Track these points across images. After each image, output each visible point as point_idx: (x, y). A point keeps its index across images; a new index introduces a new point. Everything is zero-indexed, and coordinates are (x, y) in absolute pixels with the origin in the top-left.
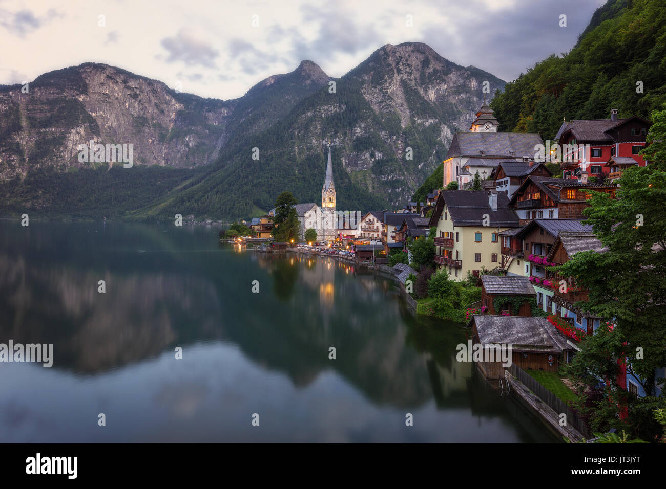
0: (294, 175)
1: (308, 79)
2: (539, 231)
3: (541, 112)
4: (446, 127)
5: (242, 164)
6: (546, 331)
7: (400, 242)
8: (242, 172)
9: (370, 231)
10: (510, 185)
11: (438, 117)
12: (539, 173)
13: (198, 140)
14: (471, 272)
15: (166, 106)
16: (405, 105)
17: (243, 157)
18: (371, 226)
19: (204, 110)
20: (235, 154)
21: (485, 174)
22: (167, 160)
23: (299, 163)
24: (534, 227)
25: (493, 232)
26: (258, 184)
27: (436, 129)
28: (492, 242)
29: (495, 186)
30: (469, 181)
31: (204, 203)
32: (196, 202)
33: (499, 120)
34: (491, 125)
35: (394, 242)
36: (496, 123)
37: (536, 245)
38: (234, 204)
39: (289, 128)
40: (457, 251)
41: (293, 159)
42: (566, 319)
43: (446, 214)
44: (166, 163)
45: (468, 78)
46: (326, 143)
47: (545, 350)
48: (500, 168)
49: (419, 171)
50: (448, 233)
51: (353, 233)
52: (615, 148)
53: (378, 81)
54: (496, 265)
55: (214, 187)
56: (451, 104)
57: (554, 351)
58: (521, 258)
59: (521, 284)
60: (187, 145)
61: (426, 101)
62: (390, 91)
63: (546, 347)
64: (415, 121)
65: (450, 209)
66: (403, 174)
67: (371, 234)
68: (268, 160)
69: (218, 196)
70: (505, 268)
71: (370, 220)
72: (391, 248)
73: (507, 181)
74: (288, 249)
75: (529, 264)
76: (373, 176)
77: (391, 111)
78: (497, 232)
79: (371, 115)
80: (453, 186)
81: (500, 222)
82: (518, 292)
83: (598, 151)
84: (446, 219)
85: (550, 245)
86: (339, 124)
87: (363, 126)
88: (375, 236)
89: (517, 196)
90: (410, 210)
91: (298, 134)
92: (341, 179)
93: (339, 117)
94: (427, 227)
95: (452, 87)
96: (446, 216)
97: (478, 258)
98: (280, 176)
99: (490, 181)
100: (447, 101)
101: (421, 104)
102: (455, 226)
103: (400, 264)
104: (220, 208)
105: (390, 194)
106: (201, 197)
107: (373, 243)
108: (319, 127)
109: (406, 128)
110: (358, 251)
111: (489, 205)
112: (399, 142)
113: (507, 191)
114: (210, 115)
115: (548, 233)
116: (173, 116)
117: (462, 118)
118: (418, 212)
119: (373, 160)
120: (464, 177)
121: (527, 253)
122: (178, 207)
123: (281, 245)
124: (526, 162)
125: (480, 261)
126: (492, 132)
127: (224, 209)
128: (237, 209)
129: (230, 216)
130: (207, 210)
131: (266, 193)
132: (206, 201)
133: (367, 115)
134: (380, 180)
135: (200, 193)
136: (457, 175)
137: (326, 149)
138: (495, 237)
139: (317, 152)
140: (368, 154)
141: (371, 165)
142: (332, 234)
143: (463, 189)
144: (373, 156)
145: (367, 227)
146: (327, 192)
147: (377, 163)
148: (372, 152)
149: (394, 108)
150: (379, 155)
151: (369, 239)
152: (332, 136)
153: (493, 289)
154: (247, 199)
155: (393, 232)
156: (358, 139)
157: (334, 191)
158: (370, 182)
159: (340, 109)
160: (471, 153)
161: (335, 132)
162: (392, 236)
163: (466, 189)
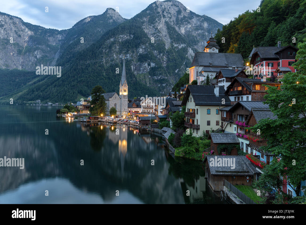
0: (103, 76)
1: (110, 19)
2: (241, 108)
3: (242, 42)
4: (191, 49)
5: (71, 69)
6: (245, 163)
7: (165, 115)
8: (71, 73)
9: (148, 109)
10: (226, 82)
11: (186, 43)
12: (241, 75)
13: (43, 54)
14: (205, 131)
15: (22, 32)
16: (168, 36)
17: (71, 65)
18: (149, 106)
19: (47, 36)
20: (67, 63)
21: (212, 76)
22: (23, 66)
23: (106, 68)
24: (239, 106)
25: (217, 108)
26: (81, 81)
27: (185, 50)
28: (216, 114)
29: (217, 82)
30: (203, 80)
32: (41, 92)
33: (219, 46)
34: (215, 48)
35: (162, 115)
36: (218, 47)
37: (240, 115)
38: (66, 93)
39: (100, 48)
40: (197, 120)
41: (102, 66)
42: (256, 156)
43: (191, 98)
44: (22, 68)
45: (202, 21)
46: (122, 57)
47: (245, 174)
48: (220, 73)
49: (176, 74)
50: (192, 109)
51: (138, 110)
52: (280, 63)
53: (152, 21)
54: (219, 127)
55: (54, 83)
56: (193, 36)
57: (249, 174)
58: (231, 123)
59: (232, 137)
60: (36, 57)
61: (179, 34)
62: (159, 28)
63: (245, 172)
64: (173, 45)
65: (193, 96)
66: (167, 76)
68: (87, 67)
69: (55, 88)
70: (224, 129)
72: (160, 118)
73: (224, 80)
74: (99, 120)
75: (236, 126)
76: (150, 77)
77: (159, 39)
78: (219, 109)
79: (148, 41)
80: (195, 82)
82: (230, 142)
83: (271, 64)
84: (191, 102)
85: (247, 116)
86: (129, 46)
87: (144, 47)
88: (151, 111)
89: (229, 88)
90: (171, 96)
91: (105, 51)
92: (131, 78)
93: (129, 42)
94: (180, 106)
95: (194, 27)
96: (191, 100)
97: (209, 123)
98: (94, 76)
99: (215, 80)
100: (191, 34)
101: (177, 36)
102: (196, 105)
103: (165, 128)
104: (57, 95)
105: (159, 87)
106: (45, 89)
107: (150, 115)
108: (118, 47)
109: (168, 49)
110: (142, 120)
111: (214, 94)
112: (165, 57)
113: (224, 86)
114: (51, 39)
115: (246, 109)
116: (27, 39)
117: (199, 44)
118: (176, 97)
119: (150, 67)
120: (201, 77)
121: (235, 120)
122: (30, 95)
123: (95, 118)
124: (234, 69)
125: (210, 125)
126: (216, 52)
127: (60, 96)
128: (68, 96)
129: (63, 100)
130: (49, 97)
131: (86, 86)
132: (48, 91)
133: (146, 41)
134: (153, 79)
135: (44, 86)
136: (197, 76)
137: (122, 61)
138: (218, 111)
139: (117, 62)
140: (147, 64)
141: (149, 70)
142: (126, 111)
143: (200, 85)
144: (149, 65)
145: (146, 106)
146: (122, 86)
147: (152, 69)
148: (149, 63)
149: (161, 37)
150: (153, 64)
151: (148, 113)
152: (125, 53)
153: (217, 140)
154: (74, 90)
155: (161, 109)
156: (141, 55)
157: (127, 85)
158: (148, 80)
159: (130, 37)
160: (205, 64)
161: (127, 51)
162: (161, 111)
163: (202, 84)
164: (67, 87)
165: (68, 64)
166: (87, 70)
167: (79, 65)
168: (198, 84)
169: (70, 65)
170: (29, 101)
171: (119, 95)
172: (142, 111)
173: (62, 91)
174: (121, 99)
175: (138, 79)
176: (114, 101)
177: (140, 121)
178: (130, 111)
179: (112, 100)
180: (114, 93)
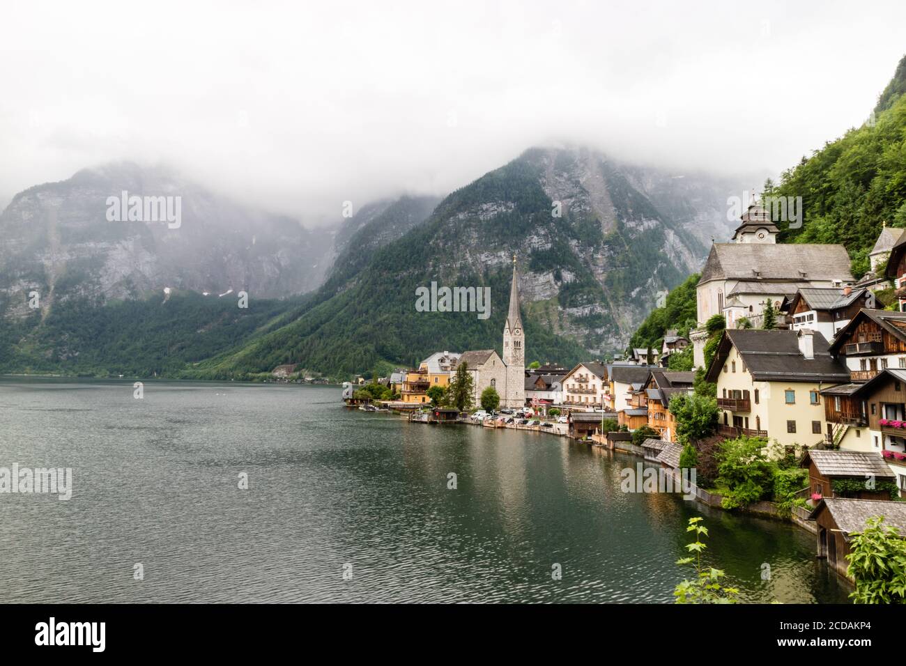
7: (641, 408)
8: (359, 303)
9: (582, 393)
10: (819, 321)
11: (658, 218)
14: (783, 448)
16: (607, 200)
18: (584, 385)
24: (885, 380)
25: (812, 389)
27: (656, 236)
28: (811, 404)
31: (302, 351)
32: (289, 350)
34: (766, 233)
37: (888, 405)
38: (346, 354)
39: (431, 237)
40: (757, 417)
43: (734, 363)
46: (487, 259)
48: (799, 297)
49: (632, 301)
50: (740, 391)
51: (551, 395)
53: (564, 166)
54: (821, 438)
55: (318, 327)
58: (861, 426)
65: (744, 357)
66: (607, 306)
67: (583, 397)
68: (398, 286)
69: (322, 341)
71: (581, 376)
75: (878, 434)
76: (560, 309)
77: (585, 210)
78: (818, 389)
81: (821, 375)
84: (734, 372)
86: (506, 231)
87: (543, 233)
90: (638, 361)
93: (505, 220)
94: (688, 384)
96: (734, 367)
97: (792, 427)
102: (755, 380)
103: (652, 440)
104: (326, 358)
106: (297, 343)
107: (591, 410)
108: (476, 235)
109: (609, 235)
111: (799, 351)
112: (600, 256)
119: (559, 284)
120: (734, 310)
121: (873, 417)
122: (264, 357)
124: (838, 288)
125: (795, 432)
126: (769, 243)
127: (332, 360)
128: (351, 360)
129: (340, 370)
130: (305, 362)
131: (396, 335)
132: (304, 347)
134: (570, 315)
135: (296, 336)
136: (721, 307)
137: (487, 268)
138: (815, 397)
139: (473, 272)
140: (551, 274)
141: (557, 292)
142: (519, 398)
143: (735, 328)
144: (558, 277)
145: (577, 386)
146: (511, 333)
147: (566, 288)
148: (557, 272)
149: (589, 204)
150: (568, 277)
151: (582, 405)
152: (495, 248)
153: (831, 469)
154: (366, 345)
155: (628, 393)
156: (536, 253)
157: (521, 331)
158: (555, 318)
159: (507, 207)
160: (740, 274)
161: (500, 243)
162: (626, 399)
163: (741, 328)
164: (349, 336)
168: (728, 327)
169: (358, 282)
170: (259, 372)
171: (501, 357)
172: (565, 399)
173: (338, 347)
174: (506, 366)
175: (529, 315)
176: (491, 373)
177: (571, 425)
178: (529, 400)
179: (485, 370)
180: (490, 351)
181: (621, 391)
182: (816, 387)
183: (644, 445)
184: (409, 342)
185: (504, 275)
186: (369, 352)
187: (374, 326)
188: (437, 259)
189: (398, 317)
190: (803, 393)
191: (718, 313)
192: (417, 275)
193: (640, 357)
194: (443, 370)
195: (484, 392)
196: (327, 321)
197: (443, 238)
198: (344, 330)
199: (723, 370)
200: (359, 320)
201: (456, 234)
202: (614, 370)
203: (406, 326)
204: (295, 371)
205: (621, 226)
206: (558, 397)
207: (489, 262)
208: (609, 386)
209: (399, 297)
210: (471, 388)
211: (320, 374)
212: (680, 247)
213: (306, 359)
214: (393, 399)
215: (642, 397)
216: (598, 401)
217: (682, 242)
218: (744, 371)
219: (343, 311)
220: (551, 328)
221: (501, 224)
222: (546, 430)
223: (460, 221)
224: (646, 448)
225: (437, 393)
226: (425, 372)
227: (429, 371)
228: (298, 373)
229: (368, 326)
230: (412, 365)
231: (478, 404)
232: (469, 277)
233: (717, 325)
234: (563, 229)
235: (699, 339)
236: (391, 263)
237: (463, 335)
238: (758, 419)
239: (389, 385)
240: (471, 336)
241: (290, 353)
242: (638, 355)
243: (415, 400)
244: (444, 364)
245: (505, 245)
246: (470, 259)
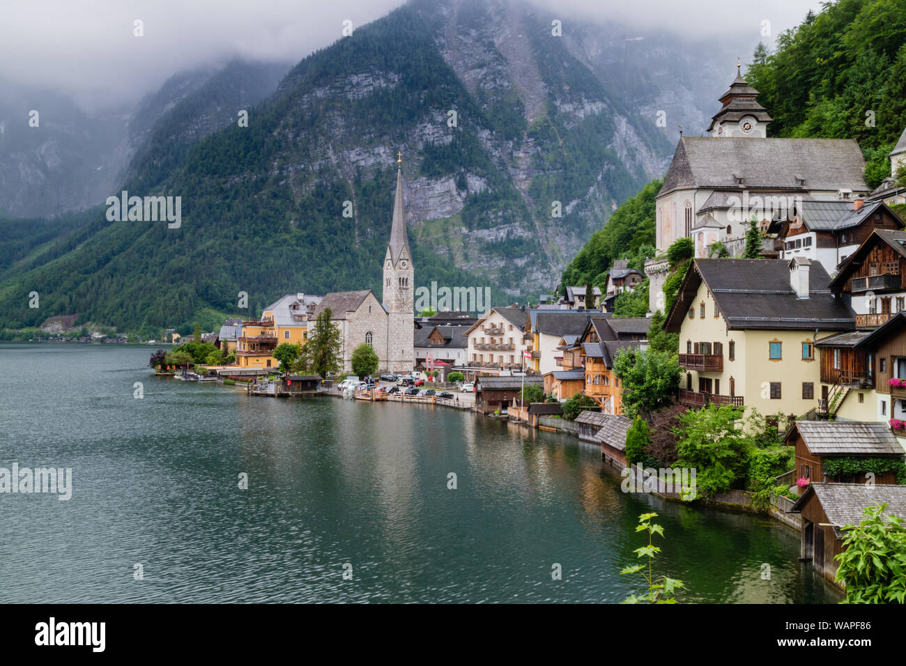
4: (624, 120)
7: (571, 370)
9: (494, 349)
11: (606, 98)
12: (878, 222)
14: (763, 419)
16: (534, 73)
25: (804, 340)
27: (601, 126)
28: (804, 359)
30: (719, 240)
31: (85, 295)
32: (65, 294)
34: (753, 122)
35: (561, 369)
36: (765, 116)
37: (901, 360)
38: (152, 298)
39: (275, 125)
40: (732, 379)
41: (284, 194)
43: (703, 306)
46: (358, 158)
50: (709, 345)
51: (451, 353)
54: (813, 405)
55: (108, 260)
58: (865, 388)
59: (873, 435)
62: (497, 41)
64: (555, 107)
65: (717, 297)
66: (532, 227)
67: (496, 355)
68: (227, 197)
69: (115, 280)
70: (832, 411)
71: (494, 326)
74: (319, 390)
76: (464, 231)
77: (501, 86)
78: (812, 340)
79: (457, 96)
81: (818, 320)
82: (869, 451)
84: (702, 317)
89: (848, 267)
90: (573, 304)
93: (385, 99)
96: (703, 311)
97: (776, 391)
98: (256, 233)
102: (731, 328)
104: (122, 306)
106: (77, 284)
107: (506, 373)
108: (341, 122)
109: (535, 123)
111: (791, 288)
112: (522, 155)
118: (590, 307)
119: (464, 194)
120: (706, 232)
121: (882, 376)
124: (846, 200)
125: (780, 398)
126: (757, 136)
127: (131, 308)
128: (160, 308)
129: (144, 323)
130: (91, 310)
132: (88, 290)
133: (449, 95)
134: (479, 240)
135: (76, 272)
136: (688, 228)
137: (359, 172)
138: (809, 349)
139: (338, 178)
140: (452, 181)
141: (461, 206)
142: (406, 358)
143: (706, 257)
144: (462, 185)
145: (487, 341)
146: (394, 266)
147: (474, 202)
148: (460, 178)
149: (507, 78)
150: (476, 184)
151: (494, 366)
152: (370, 142)
153: (823, 445)
154: (182, 285)
155: (558, 349)
156: (430, 149)
157: (409, 264)
158: (457, 244)
159: (388, 81)
160: (716, 181)
161: (378, 134)
162: (555, 358)
163: (715, 256)
164: (155, 272)
165: (159, 187)
166: (229, 211)
167: (199, 193)
168: (697, 256)
170: (21, 327)
171: (380, 300)
172: (471, 359)
173: (140, 289)
174: (387, 314)
175: (420, 241)
176: (365, 324)
177: (478, 394)
178: (420, 361)
179: (357, 319)
180: (364, 293)
181: (549, 346)
182: (810, 337)
183: (578, 419)
184: (246, 281)
185: (383, 182)
186: (186, 295)
187: (192, 257)
188: (284, 158)
189: (228, 244)
190: (793, 344)
191: (684, 237)
192: (256, 182)
193: (577, 299)
194: (295, 321)
195: (357, 351)
196: (122, 250)
197: (294, 126)
198: (147, 263)
199: (688, 315)
200: (170, 249)
201: (313, 121)
202: (539, 317)
203: (240, 257)
204: (76, 324)
205: (553, 111)
206: (461, 357)
207: (362, 163)
208: (533, 340)
209: (229, 214)
210: (337, 346)
211: (114, 329)
212: (635, 141)
213: (92, 307)
214: (224, 364)
215: (577, 354)
216: (517, 361)
217: (639, 134)
218: (717, 316)
219: (144, 236)
220: (452, 258)
221: (379, 106)
222: (443, 402)
223: (320, 101)
224: (581, 424)
225: (288, 354)
226: (270, 324)
227: (276, 322)
228: (80, 328)
229: (184, 258)
230: (252, 315)
231: (348, 368)
232: (333, 185)
233: (682, 252)
234: (470, 114)
235: (658, 272)
236: (215, 163)
237: (325, 270)
238: (732, 381)
239: (218, 343)
240: (336, 271)
241: (68, 298)
242: (574, 296)
243: (257, 364)
244: (298, 312)
245: (386, 138)
246: (333, 158)
